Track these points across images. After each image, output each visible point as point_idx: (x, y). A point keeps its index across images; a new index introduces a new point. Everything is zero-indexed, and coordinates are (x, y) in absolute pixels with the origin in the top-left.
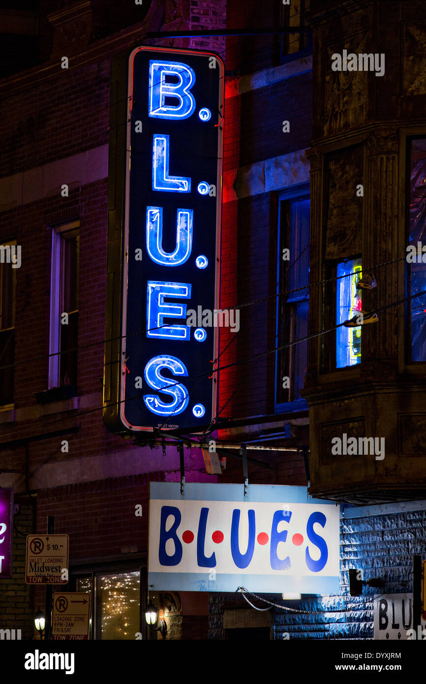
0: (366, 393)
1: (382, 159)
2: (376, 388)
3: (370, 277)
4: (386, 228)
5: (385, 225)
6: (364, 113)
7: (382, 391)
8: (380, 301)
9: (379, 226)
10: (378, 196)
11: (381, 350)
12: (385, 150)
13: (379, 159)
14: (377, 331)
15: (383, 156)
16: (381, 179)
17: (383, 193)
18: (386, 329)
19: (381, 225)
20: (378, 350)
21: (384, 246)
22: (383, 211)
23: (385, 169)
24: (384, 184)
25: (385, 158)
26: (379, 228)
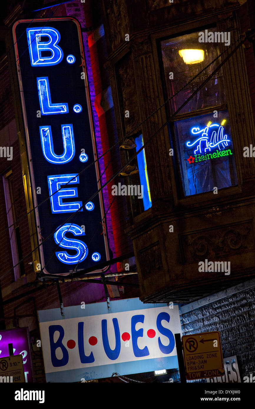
0: (157, 224)
1: (142, 59)
2: (161, 219)
3: (130, 141)
4: (152, 106)
5: (151, 105)
6: (128, 29)
7: (166, 221)
8: (156, 159)
9: (148, 106)
10: (144, 84)
11: (161, 192)
12: (143, 52)
13: (140, 59)
14: (157, 180)
15: (142, 56)
16: (144, 73)
17: (147, 82)
18: (162, 177)
19: (148, 105)
20: (159, 193)
21: (152, 120)
22: (149, 95)
23: (145, 66)
24: (146, 76)
25: (144, 57)
26: (147, 107)
